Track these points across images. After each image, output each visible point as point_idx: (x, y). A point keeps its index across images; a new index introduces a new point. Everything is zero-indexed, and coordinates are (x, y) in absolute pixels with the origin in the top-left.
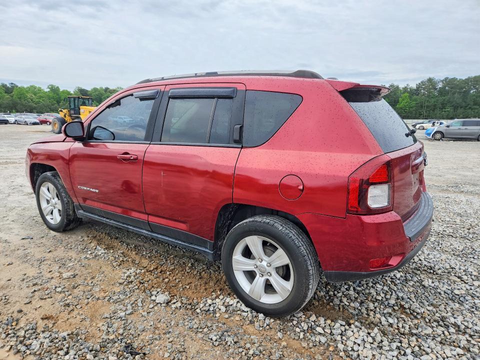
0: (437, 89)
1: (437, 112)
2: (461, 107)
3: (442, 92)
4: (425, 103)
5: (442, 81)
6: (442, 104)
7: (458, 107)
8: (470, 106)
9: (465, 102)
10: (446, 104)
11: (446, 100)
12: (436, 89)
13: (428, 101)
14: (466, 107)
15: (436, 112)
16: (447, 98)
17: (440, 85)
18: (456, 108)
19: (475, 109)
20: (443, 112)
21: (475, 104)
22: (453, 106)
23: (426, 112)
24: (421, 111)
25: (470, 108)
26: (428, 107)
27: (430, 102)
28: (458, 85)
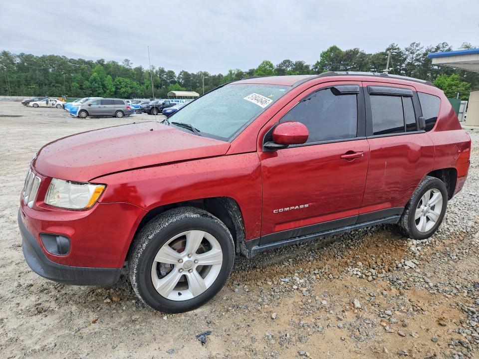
0: (15, 64)
1: (23, 88)
2: (46, 85)
3: (21, 67)
4: (7, 79)
5: (18, 56)
6: (26, 81)
7: (42, 84)
8: (53, 84)
9: (48, 80)
10: (30, 81)
11: (29, 77)
12: (13, 64)
13: (10, 76)
14: (50, 84)
15: (21, 89)
16: (29, 74)
17: (18, 61)
18: (40, 85)
19: (58, 87)
20: (29, 89)
21: (57, 82)
22: (37, 83)
23: (11, 88)
24: (5, 86)
25: (54, 86)
26: (11, 82)
27: (12, 78)
28: (36, 62)
